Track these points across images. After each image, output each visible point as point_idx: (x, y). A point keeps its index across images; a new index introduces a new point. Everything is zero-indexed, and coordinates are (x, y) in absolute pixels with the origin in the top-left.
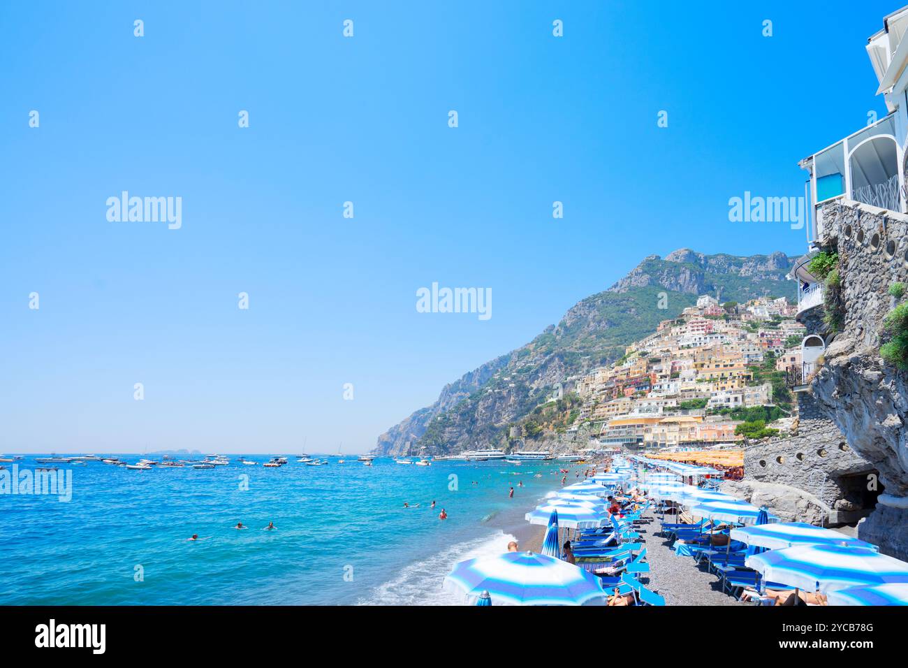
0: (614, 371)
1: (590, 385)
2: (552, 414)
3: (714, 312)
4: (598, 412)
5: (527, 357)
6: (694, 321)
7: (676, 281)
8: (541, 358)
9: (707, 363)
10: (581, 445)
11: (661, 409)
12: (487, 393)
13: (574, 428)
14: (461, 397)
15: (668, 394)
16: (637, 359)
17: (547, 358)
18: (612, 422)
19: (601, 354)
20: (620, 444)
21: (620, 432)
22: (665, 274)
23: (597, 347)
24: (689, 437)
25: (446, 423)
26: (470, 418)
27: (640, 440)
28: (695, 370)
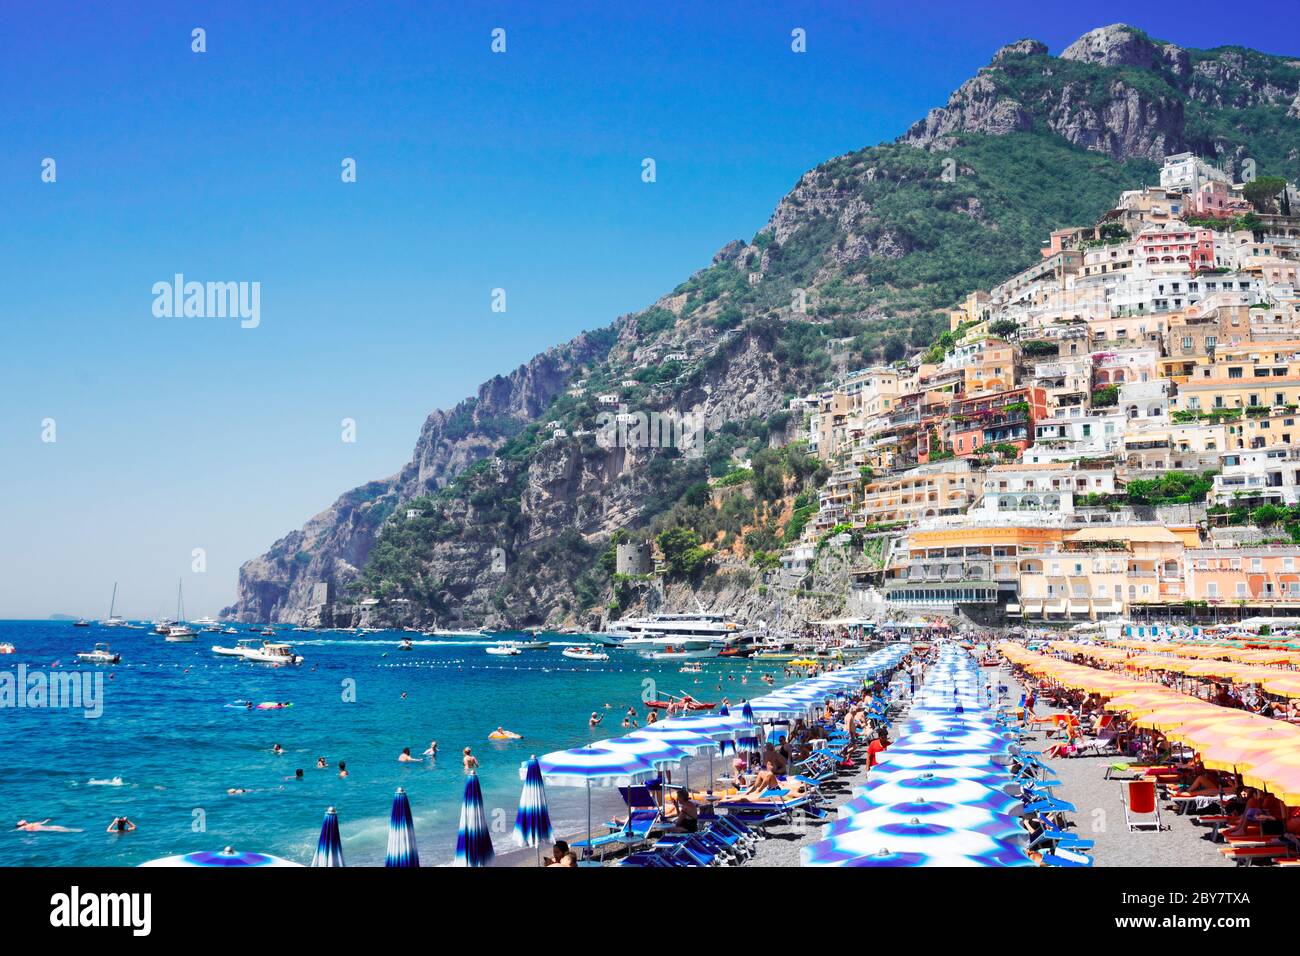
0: (916, 378)
1: (849, 420)
2: (738, 505)
3: (1215, 209)
4: (873, 503)
5: (666, 332)
6: (1156, 230)
7: (1100, 123)
8: (709, 338)
9: (1203, 362)
10: (829, 607)
11: (1066, 501)
12: (552, 441)
13: (802, 552)
14: (482, 451)
15: (1088, 456)
16: (983, 344)
17: (725, 338)
18: (918, 538)
19: (886, 333)
20: (948, 605)
21: (944, 568)
22: (1065, 99)
23: (872, 309)
24: (1162, 591)
25: (431, 528)
26: (506, 516)
27: (1009, 596)
28: (1167, 382)
